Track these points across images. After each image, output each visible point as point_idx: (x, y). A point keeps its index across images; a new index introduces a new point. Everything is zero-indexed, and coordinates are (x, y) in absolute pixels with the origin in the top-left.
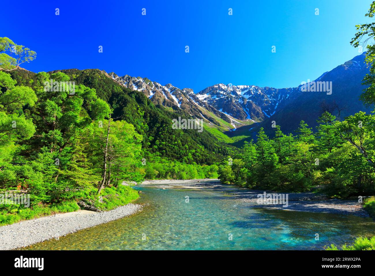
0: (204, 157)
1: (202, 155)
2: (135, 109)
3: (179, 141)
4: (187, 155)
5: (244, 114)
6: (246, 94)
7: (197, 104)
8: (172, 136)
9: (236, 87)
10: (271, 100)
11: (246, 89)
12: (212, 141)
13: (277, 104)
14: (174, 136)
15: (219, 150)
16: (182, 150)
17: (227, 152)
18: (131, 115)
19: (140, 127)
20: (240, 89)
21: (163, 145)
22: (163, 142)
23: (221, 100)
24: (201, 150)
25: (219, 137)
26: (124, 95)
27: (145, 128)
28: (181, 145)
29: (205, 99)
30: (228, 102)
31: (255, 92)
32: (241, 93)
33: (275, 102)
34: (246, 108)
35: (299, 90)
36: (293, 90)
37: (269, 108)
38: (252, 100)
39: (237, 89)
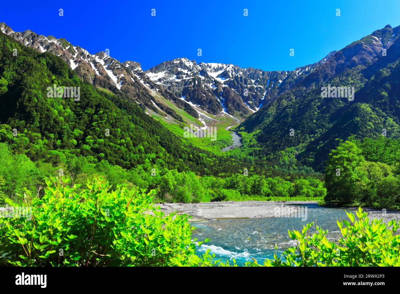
0: (170, 165)
1: (168, 163)
2: (48, 81)
3: (129, 139)
4: (143, 163)
5: (217, 105)
6: (221, 76)
7: (147, 86)
8: (116, 129)
9: (206, 64)
10: (256, 86)
11: (221, 69)
12: (177, 142)
13: (265, 94)
14: (119, 130)
15: (189, 157)
16: (134, 153)
17: (201, 160)
18: (40, 91)
19: (56, 112)
20: (212, 68)
21: (100, 144)
22: (99, 140)
23: (186, 83)
24: (165, 155)
25: (182, 138)
26: (26, 56)
27: (66, 114)
28: (132, 145)
29: (160, 80)
30: (194, 86)
31: (234, 73)
32: (214, 75)
33: (261, 91)
34: (221, 97)
35: (296, 75)
36: (287, 75)
37: (254, 99)
38: (230, 86)
39: (208, 69)
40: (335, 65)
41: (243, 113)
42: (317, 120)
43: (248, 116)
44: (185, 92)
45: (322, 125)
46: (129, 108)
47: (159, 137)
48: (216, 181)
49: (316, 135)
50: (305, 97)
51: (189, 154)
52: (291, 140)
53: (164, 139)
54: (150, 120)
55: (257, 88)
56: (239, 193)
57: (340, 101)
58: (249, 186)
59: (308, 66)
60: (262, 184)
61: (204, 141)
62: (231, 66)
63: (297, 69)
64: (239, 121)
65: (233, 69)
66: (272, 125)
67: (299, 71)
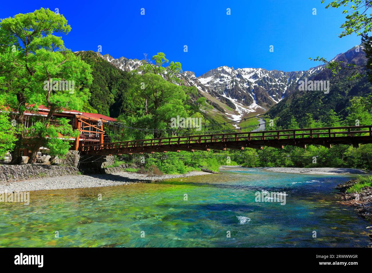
5: (250, 99)
6: (252, 77)
9: (241, 70)
10: (278, 84)
11: (253, 72)
13: (286, 89)
18: (132, 101)
20: (246, 72)
23: (226, 84)
26: (123, 79)
29: (208, 83)
30: (232, 86)
31: (262, 75)
32: (246, 77)
33: (283, 87)
34: (252, 93)
35: (310, 74)
36: (303, 74)
37: (277, 93)
38: (259, 85)
39: (243, 73)
41: (269, 104)
42: (320, 109)
43: (271, 106)
44: (226, 90)
45: (324, 112)
55: (280, 85)
57: (339, 94)
59: (319, 66)
62: (260, 69)
63: (311, 69)
64: (265, 110)
65: (261, 72)
66: (287, 113)
67: (312, 70)
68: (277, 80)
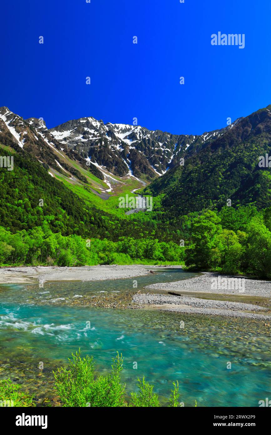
0: (69, 228)
1: (67, 225)
3: (27, 199)
4: (41, 224)
5: (123, 167)
6: (128, 137)
7: (51, 145)
8: (14, 190)
9: (114, 125)
10: (163, 150)
11: (129, 130)
12: (79, 204)
13: (172, 157)
14: (17, 190)
15: (90, 219)
16: (32, 214)
17: (103, 223)
20: (120, 129)
23: (92, 143)
24: (65, 217)
25: (86, 200)
28: (30, 206)
29: (65, 139)
30: (100, 147)
31: (141, 135)
32: (121, 136)
33: (169, 155)
34: (128, 159)
35: (204, 140)
36: (195, 139)
37: (161, 163)
38: (137, 148)
39: (116, 130)
40: (241, 132)
41: (149, 177)
42: (220, 186)
43: (154, 179)
44: (92, 153)
45: (226, 191)
46: (30, 167)
47: (60, 198)
48: (108, 245)
49: (219, 201)
50: (210, 163)
51: (91, 217)
52: (195, 205)
53: (65, 200)
54: (52, 181)
55: (164, 151)
56: (129, 257)
57: (244, 168)
58: (141, 250)
59: (216, 131)
60: (154, 248)
61: (108, 204)
62: (139, 128)
63: (205, 134)
64: (145, 184)
65: (141, 131)
66: (177, 189)
67: (206, 136)
68: (161, 144)
